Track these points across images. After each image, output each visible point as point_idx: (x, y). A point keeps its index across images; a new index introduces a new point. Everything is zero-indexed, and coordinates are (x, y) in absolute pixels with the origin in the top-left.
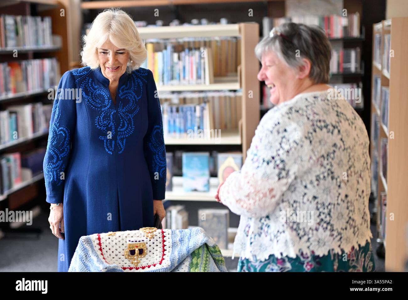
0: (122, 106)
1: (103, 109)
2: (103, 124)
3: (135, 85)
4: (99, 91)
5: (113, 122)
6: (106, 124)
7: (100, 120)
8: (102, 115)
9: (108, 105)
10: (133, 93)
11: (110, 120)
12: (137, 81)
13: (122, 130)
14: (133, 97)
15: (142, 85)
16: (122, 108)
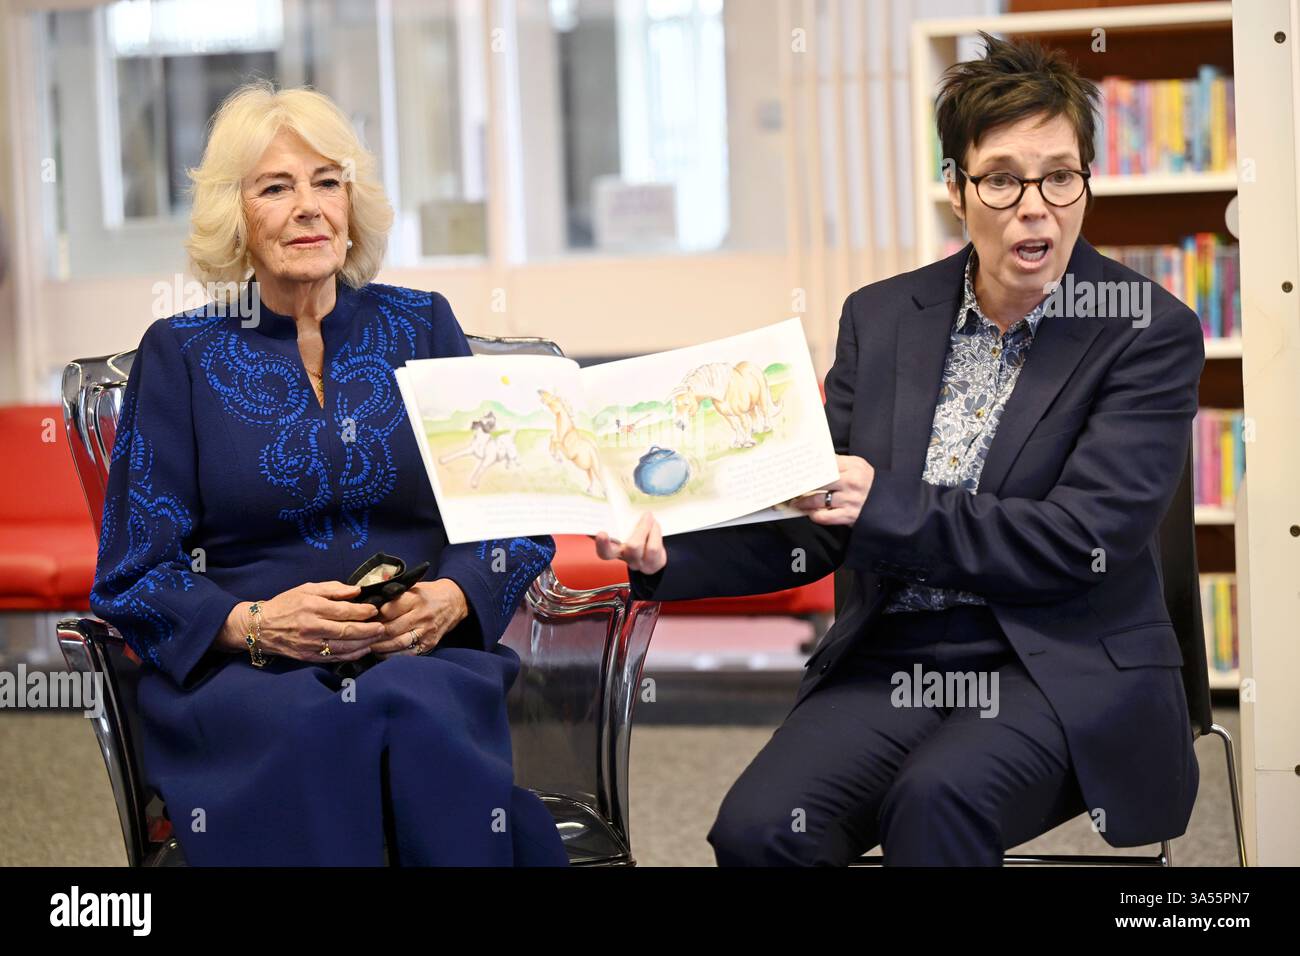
0: (345, 406)
1: (282, 421)
2: (288, 469)
3: (390, 337)
4: (267, 366)
5: (320, 458)
6: (296, 466)
7: (276, 457)
8: (280, 440)
9: (297, 406)
10: (382, 362)
11: (311, 453)
12: (396, 323)
13: (353, 481)
14: (384, 374)
15: (414, 335)
16: (345, 411)
